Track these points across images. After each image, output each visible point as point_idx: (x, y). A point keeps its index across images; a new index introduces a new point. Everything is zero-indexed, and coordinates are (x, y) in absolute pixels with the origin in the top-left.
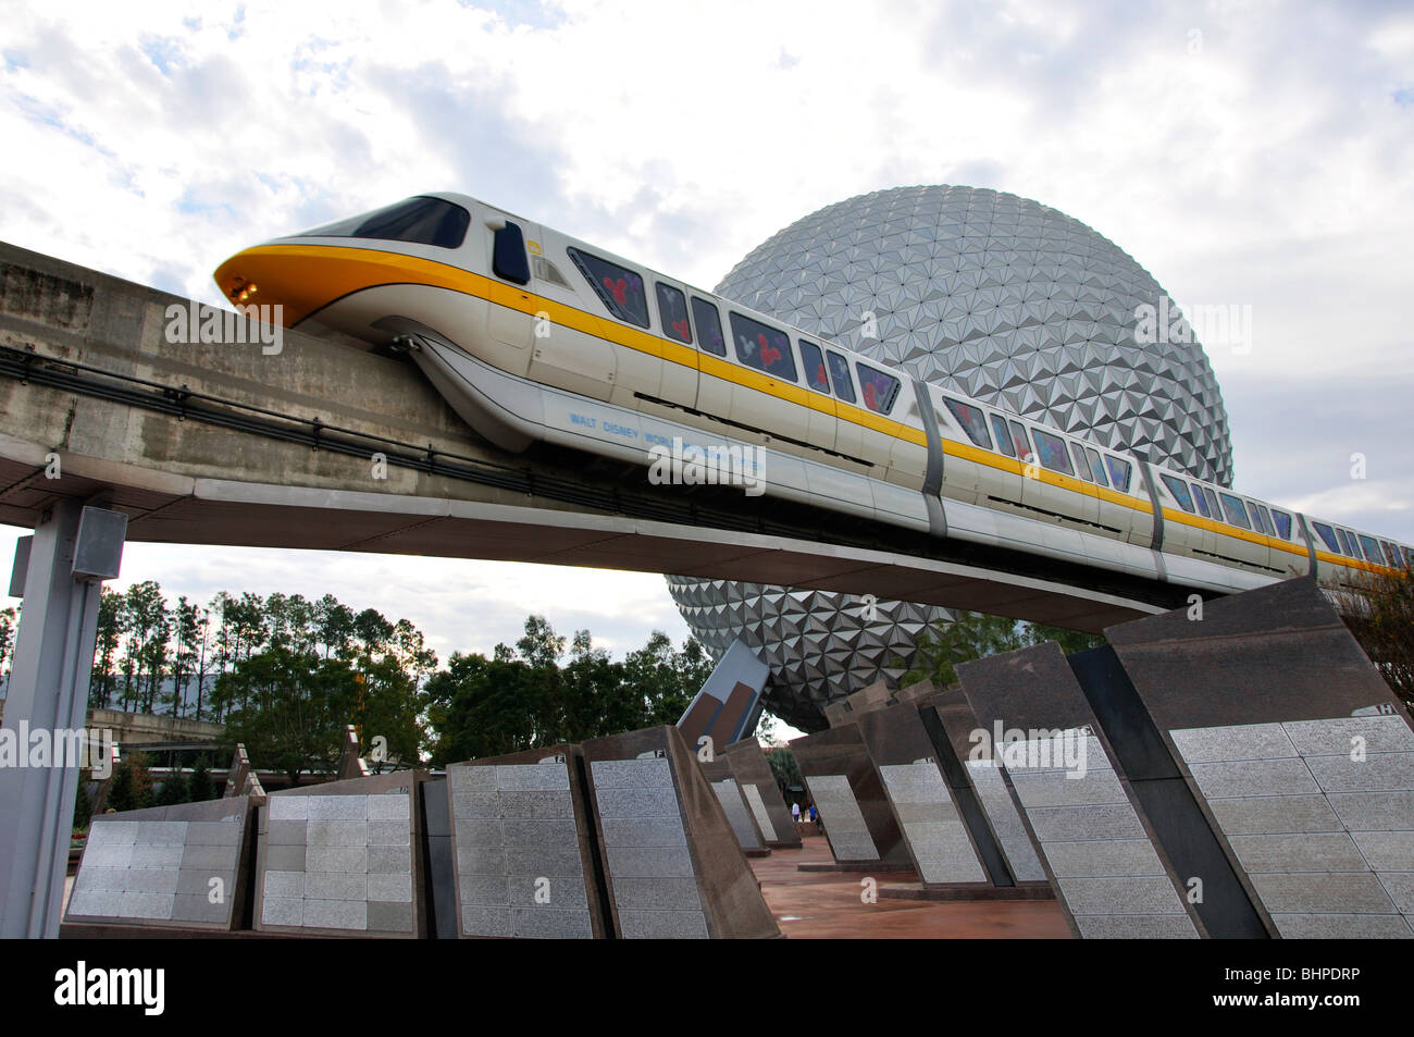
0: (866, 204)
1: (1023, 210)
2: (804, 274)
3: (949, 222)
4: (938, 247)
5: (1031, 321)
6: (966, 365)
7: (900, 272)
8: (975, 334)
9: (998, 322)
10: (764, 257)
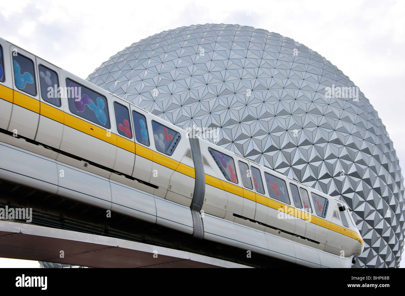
0: (188, 32)
1: (284, 44)
2: (146, 73)
3: (238, 47)
4: (230, 62)
5: (283, 113)
6: (242, 137)
7: (206, 76)
8: (249, 118)
9: (263, 112)
10: (122, 59)
